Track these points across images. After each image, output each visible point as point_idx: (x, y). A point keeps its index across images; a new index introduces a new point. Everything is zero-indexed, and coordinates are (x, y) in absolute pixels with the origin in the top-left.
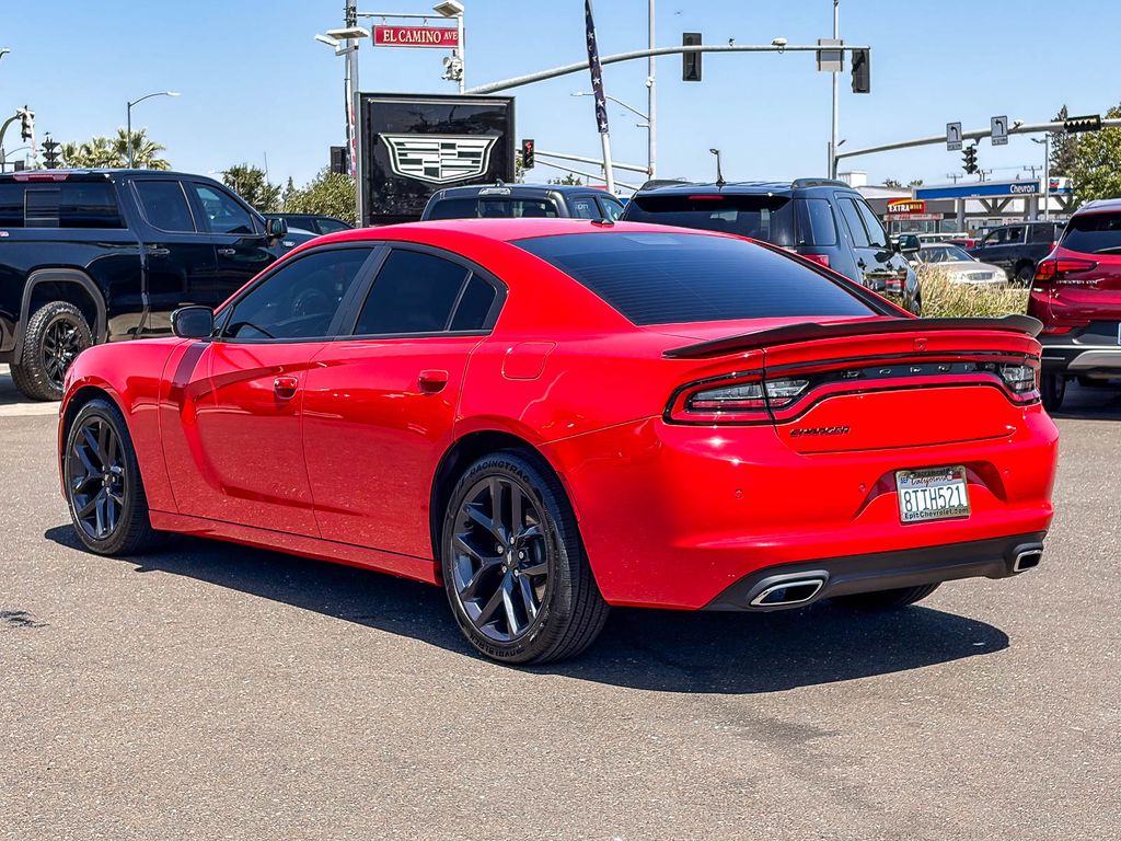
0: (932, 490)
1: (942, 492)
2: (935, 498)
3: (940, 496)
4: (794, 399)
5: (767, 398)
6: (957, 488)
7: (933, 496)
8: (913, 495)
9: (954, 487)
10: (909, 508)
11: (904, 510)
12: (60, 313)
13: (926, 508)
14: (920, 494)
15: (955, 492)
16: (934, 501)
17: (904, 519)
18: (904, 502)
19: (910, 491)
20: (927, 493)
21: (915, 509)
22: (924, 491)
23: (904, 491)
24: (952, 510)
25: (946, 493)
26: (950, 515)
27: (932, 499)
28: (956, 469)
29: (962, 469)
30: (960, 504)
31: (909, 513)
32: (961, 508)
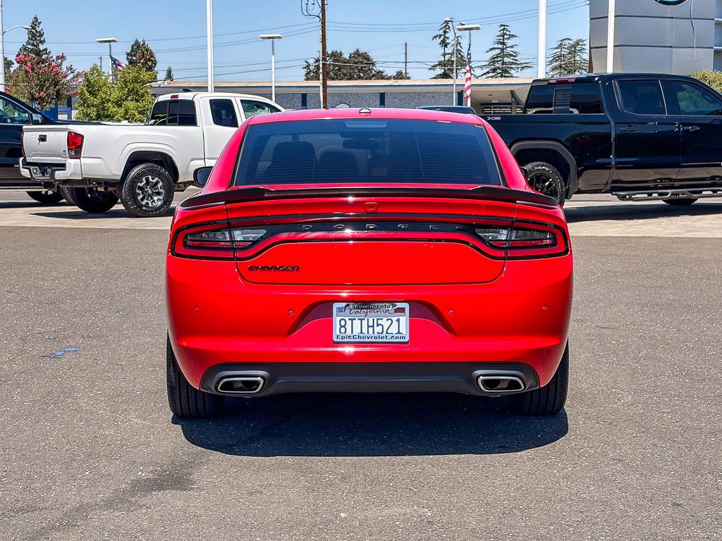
0: (371, 320)
1: (380, 322)
2: (373, 326)
3: (378, 325)
4: (254, 243)
5: (232, 241)
6: (398, 320)
7: (371, 324)
8: (349, 323)
9: (394, 319)
10: (343, 332)
11: (336, 332)
12: (537, 170)
13: (361, 333)
14: (357, 323)
15: (395, 324)
16: (371, 328)
17: (335, 339)
18: (338, 326)
19: (347, 319)
20: (365, 322)
21: (349, 332)
22: (361, 320)
23: (339, 318)
24: (389, 336)
25: (385, 323)
26: (385, 340)
27: (368, 326)
28: (399, 305)
29: (406, 306)
30: (399, 333)
31: (342, 335)
32: (399, 335)
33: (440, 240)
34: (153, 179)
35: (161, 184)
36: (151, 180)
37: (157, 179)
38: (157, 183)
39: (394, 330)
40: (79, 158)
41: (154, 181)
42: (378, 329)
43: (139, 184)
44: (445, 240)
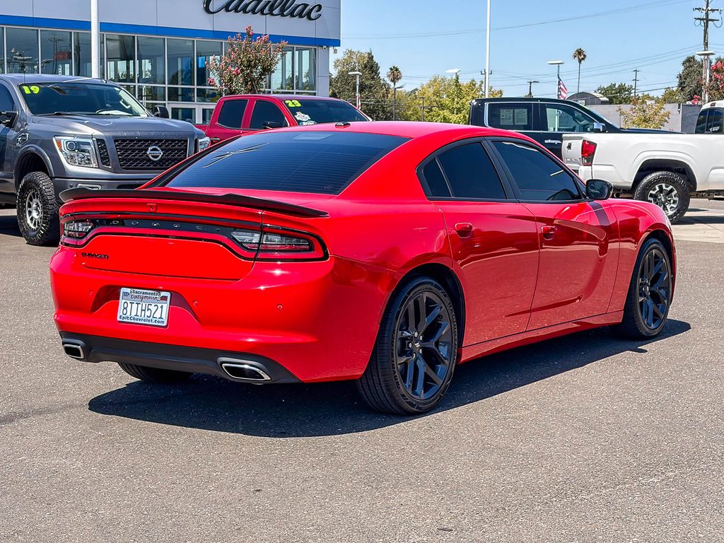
0: (144, 304)
1: (150, 307)
2: (145, 310)
3: (148, 309)
6: (162, 307)
8: (130, 305)
9: (159, 305)
10: (125, 313)
11: (120, 313)
13: (136, 315)
14: (135, 306)
15: (160, 309)
16: (143, 312)
17: (119, 319)
18: (123, 308)
19: (128, 302)
20: (140, 306)
21: (128, 314)
22: (138, 304)
23: (124, 301)
24: (154, 320)
25: (153, 308)
26: (150, 323)
27: (142, 310)
28: (163, 294)
29: (168, 294)
30: (161, 318)
31: (123, 316)
32: (160, 320)
33: (201, 239)
34: (667, 187)
35: (675, 192)
36: (664, 188)
37: (671, 187)
38: (671, 191)
39: (158, 315)
40: (591, 165)
41: (669, 189)
42: (148, 313)
43: (651, 192)
44: (205, 240)
